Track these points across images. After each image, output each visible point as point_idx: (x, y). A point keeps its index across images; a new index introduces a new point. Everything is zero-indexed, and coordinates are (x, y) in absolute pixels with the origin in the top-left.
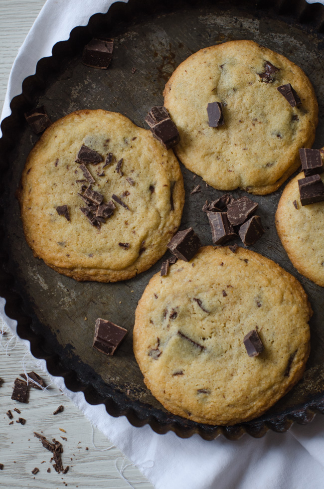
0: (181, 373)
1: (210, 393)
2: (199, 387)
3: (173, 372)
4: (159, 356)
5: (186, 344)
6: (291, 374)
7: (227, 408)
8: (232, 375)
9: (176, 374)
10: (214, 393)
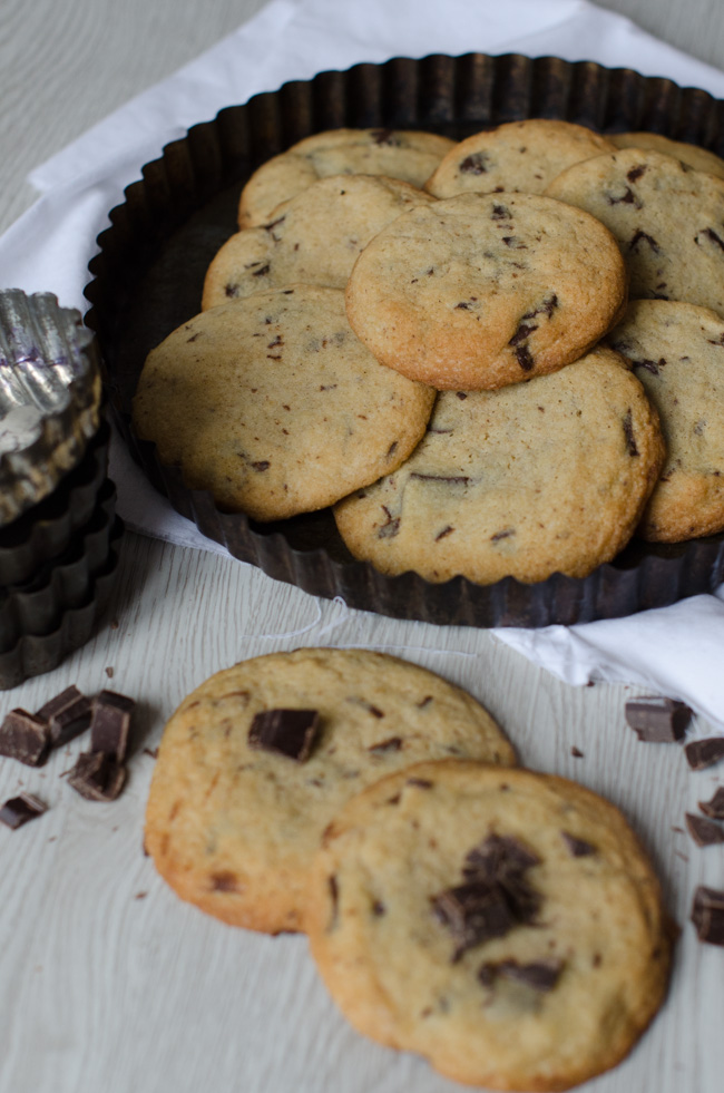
0: (449, 530)
1: (513, 532)
2: (490, 534)
3: (435, 535)
4: (397, 526)
5: (433, 486)
6: (641, 449)
7: (558, 542)
8: (538, 491)
9: (442, 535)
10: (520, 529)
